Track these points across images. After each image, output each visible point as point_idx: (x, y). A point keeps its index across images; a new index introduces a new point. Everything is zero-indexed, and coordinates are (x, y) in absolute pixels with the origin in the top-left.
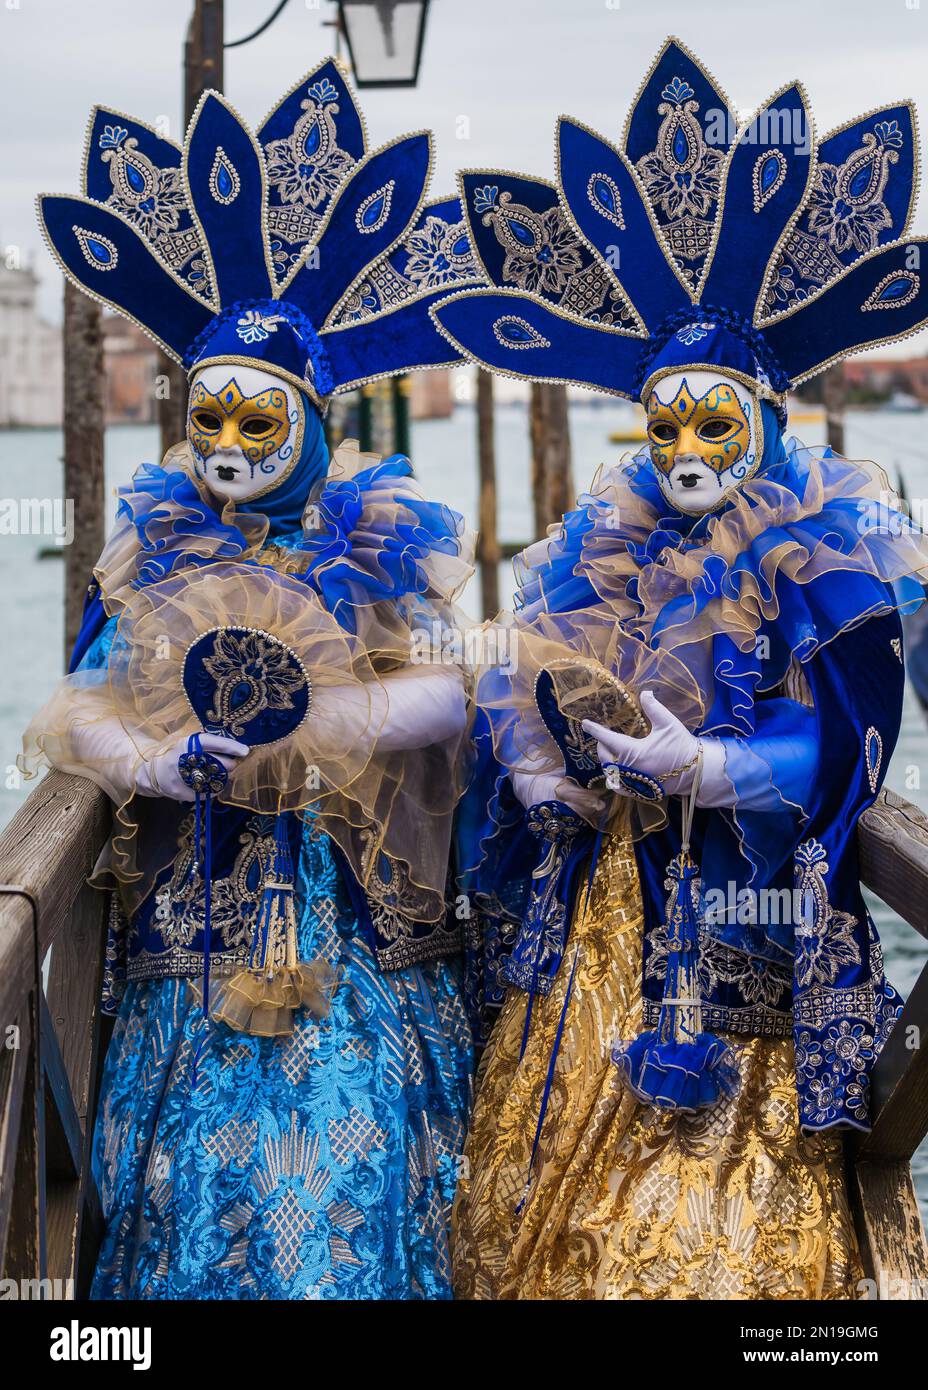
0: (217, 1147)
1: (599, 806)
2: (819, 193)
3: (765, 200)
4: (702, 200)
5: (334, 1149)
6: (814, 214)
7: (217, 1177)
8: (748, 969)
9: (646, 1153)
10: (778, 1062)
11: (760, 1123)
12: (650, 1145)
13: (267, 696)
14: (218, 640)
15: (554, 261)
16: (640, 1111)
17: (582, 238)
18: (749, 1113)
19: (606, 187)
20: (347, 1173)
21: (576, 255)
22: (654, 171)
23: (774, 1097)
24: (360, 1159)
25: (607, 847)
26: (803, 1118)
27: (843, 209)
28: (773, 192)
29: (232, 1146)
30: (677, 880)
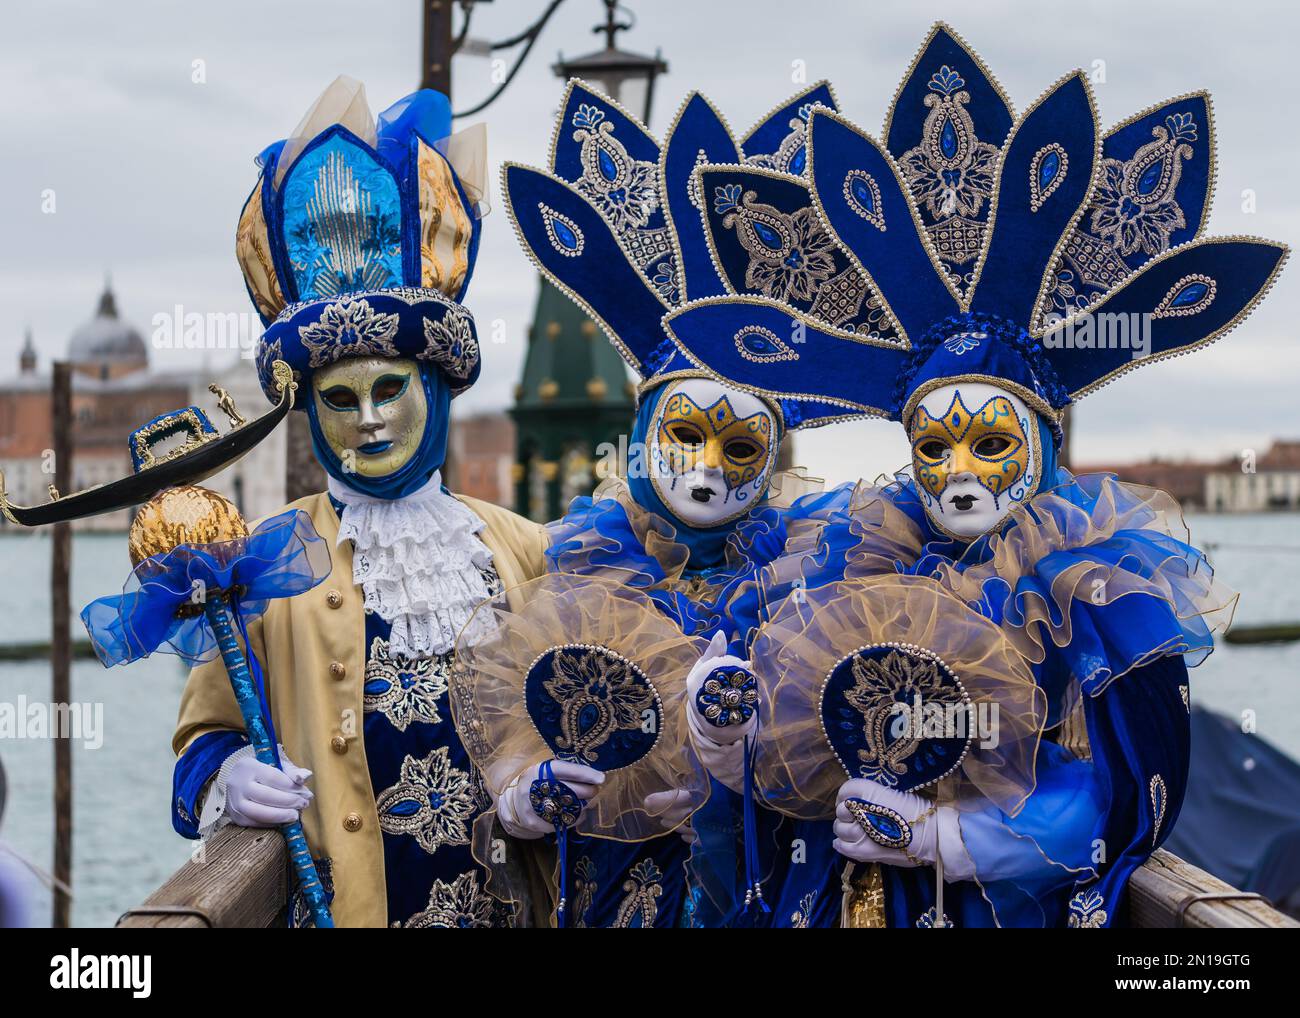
2: (1103, 191)
3: (1043, 199)
4: (972, 199)
6: (1097, 215)
13: (617, 717)
14: (557, 661)
15: (803, 267)
17: (837, 241)
19: (864, 185)
21: (828, 259)
22: (918, 168)
27: (1131, 209)
28: (1053, 189)
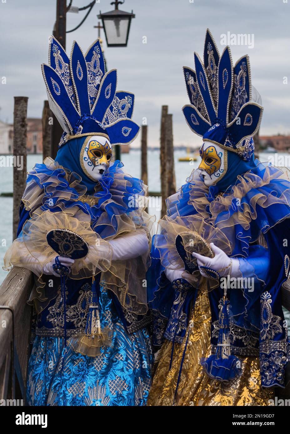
0: (72, 391)
1: (196, 280)
2: (235, 84)
3: (225, 85)
5: (111, 390)
6: (235, 91)
7: (73, 400)
8: (245, 334)
9: (211, 394)
10: (254, 364)
11: (248, 385)
12: (212, 392)
14: (54, 233)
16: (209, 381)
18: (244, 382)
19: (202, 76)
20: (115, 398)
22: (209, 72)
23: (253, 376)
24: (119, 393)
25: (199, 294)
26: (262, 383)
29: (77, 390)
30: (222, 305)
